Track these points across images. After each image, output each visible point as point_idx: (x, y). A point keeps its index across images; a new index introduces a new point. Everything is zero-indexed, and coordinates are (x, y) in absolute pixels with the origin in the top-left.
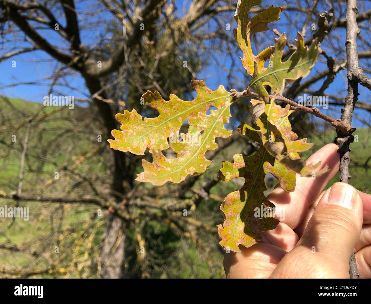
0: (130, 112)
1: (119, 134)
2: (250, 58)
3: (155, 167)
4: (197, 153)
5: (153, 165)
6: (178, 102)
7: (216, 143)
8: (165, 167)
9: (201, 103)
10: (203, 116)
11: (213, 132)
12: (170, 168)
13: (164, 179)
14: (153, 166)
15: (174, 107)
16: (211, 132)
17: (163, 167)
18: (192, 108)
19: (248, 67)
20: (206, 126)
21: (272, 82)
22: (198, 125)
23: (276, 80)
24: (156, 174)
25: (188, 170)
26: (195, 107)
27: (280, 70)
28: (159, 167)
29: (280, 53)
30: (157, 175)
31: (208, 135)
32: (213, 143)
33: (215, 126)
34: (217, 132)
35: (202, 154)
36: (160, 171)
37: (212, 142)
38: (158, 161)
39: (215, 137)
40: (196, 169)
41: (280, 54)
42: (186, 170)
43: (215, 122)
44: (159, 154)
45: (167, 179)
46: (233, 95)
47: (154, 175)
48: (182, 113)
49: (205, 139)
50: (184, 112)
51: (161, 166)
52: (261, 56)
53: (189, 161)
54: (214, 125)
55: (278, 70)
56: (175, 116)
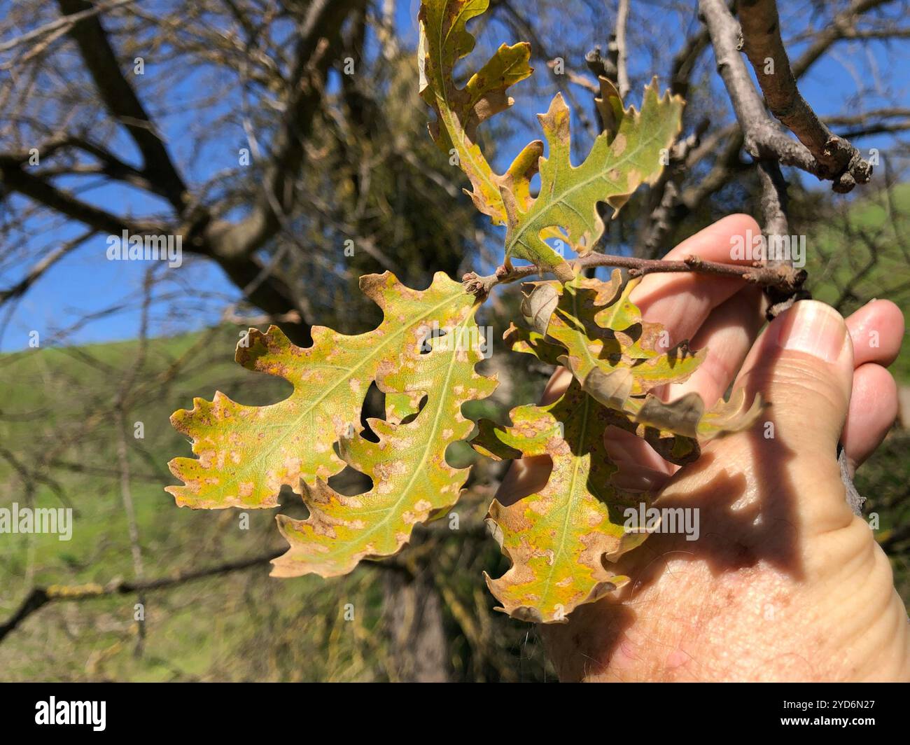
0: (210, 403)
1: (191, 468)
2: (490, 184)
3: (319, 528)
4: (424, 461)
5: (311, 525)
6: (337, 342)
7: (465, 420)
8: (346, 523)
9: (400, 330)
10: (415, 361)
11: (451, 392)
12: (362, 521)
13: (352, 556)
14: (311, 528)
15: (329, 358)
16: (447, 394)
17: (341, 523)
18: (380, 347)
19: (492, 208)
20: (428, 384)
21: (562, 222)
22: (409, 387)
23: (572, 213)
24: (326, 546)
25: (411, 514)
26: (386, 344)
27: (576, 187)
28: (328, 525)
29: (563, 145)
30: (330, 549)
31: (441, 404)
32: (459, 422)
33: (450, 376)
34: (459, 389)
35: (438, 457)
36: (334, 536)
37: (456, 420)
38: (323, 511)
39: (458, 404)
40: (431, 503)
41: (563, 148)
42: (406, 515)
43: (449, 365)
44: (322, 489)
45: (361, 552)
46: (474, 286)
47: (320, 552)
48: (357, 367)
49: (435, 416)
50: (361, 364)
51: (335, 521)
52: (515, 173)
53: (408, 487)
54: (449, 374)
55: (572, 189)
56: (340, 382)
